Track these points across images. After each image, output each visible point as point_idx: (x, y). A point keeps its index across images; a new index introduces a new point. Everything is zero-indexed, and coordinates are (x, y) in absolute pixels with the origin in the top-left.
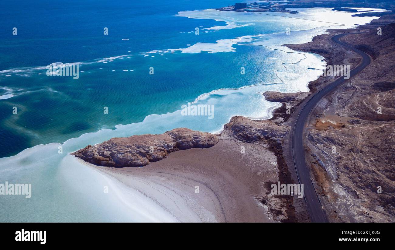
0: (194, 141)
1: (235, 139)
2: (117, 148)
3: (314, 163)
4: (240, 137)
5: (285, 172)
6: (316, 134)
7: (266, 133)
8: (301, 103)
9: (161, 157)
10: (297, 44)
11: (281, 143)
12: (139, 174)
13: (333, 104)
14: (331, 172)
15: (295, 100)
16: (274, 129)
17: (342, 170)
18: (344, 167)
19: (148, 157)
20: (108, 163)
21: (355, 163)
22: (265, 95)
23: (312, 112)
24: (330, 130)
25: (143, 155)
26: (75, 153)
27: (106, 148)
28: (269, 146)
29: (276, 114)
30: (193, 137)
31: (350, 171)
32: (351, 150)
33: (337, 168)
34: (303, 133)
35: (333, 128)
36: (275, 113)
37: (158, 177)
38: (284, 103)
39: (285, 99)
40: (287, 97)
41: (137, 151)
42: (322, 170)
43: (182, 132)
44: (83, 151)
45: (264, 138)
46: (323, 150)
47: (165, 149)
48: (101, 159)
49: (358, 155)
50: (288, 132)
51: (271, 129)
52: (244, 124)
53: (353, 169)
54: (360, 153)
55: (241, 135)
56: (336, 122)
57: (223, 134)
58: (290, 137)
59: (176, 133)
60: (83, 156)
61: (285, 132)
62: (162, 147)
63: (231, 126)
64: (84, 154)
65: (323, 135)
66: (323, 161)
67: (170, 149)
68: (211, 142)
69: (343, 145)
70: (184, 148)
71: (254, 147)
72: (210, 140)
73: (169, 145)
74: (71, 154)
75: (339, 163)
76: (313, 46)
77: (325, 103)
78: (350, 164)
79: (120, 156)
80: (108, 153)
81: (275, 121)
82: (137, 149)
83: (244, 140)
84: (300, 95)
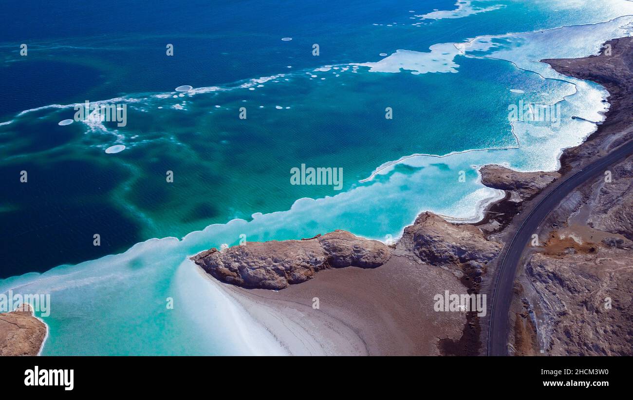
0: (355, 255)
1: (415, 257)
2: (248, 260)
3: (523, 316)
4: (422, 255)
5: (473, 325)
6: (539, 264)
7: (464, 252)
8: (537, 194)
9: (304, 277)
10: (569, 60)
11: (481, 273)
12: (272, 302)
13: (590, 203)
14: (544, 336)
15: (529, 188)
16: (476, 247)
17: (560, 336)
18: (564, 332)
19: (287, 276)
20: (234, 280)
21: (581, 328)
22: (482, 173)
23: (548, 217)
24: (567, 255)
25: (281, 273)
26: (196, 257)
27: (235, 258)
28: (463, 274)
29: (490, 213)
30: (354, 250)
31: (571, 340)
32: (585, 303)
33: (555, 330)
34: (521, 259)
35: (573, 253)
36: (490, 211)
37: (295, 310)
38: (509, 191)
39: (512, 184)
40: (517, 182)
41: (274, 266)
42: (530, 329)
43: (338, 240)
44: (206, 257)
45: (459, 260)
46: (542, 294)
47: (311, 265)
48: (227, 273)
49: (591, 315)
50: (498, 254)
51: (471, 246)
52: (432, 234)
53: (576, 339)
54: (595, 313)
55: (424, 251)
56: (583, 239)
57: (400, 244)
58: (498, 264)
59: (330, 241)
60: (205, 264)
61: (492, 253)
62: (308, 263)
63: (414, 233)
64: (206, 261)
65: (549, 269)
66: (536, 314)
67: (318, 265)
68: (379, 260)
69: (576, 291)
70: (338, 266)
71: (440, 274)
72: (377, 257)
73: (318, 260)
74: (190, 259)
75: (559, 322)
76: (595, 67)
77: (576, 201)
78: (575, 328)
79: (251, 272)
80: (236, 265)
81: (486, 227)
82: (274, 264)
83: (428, 261)
84: (540, 178)
